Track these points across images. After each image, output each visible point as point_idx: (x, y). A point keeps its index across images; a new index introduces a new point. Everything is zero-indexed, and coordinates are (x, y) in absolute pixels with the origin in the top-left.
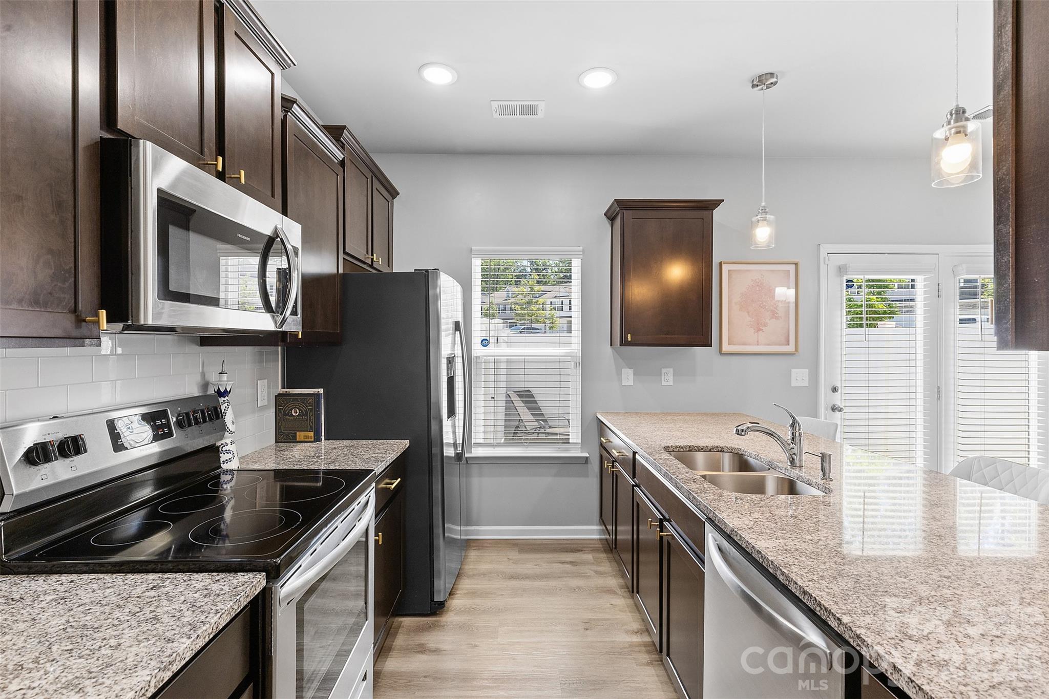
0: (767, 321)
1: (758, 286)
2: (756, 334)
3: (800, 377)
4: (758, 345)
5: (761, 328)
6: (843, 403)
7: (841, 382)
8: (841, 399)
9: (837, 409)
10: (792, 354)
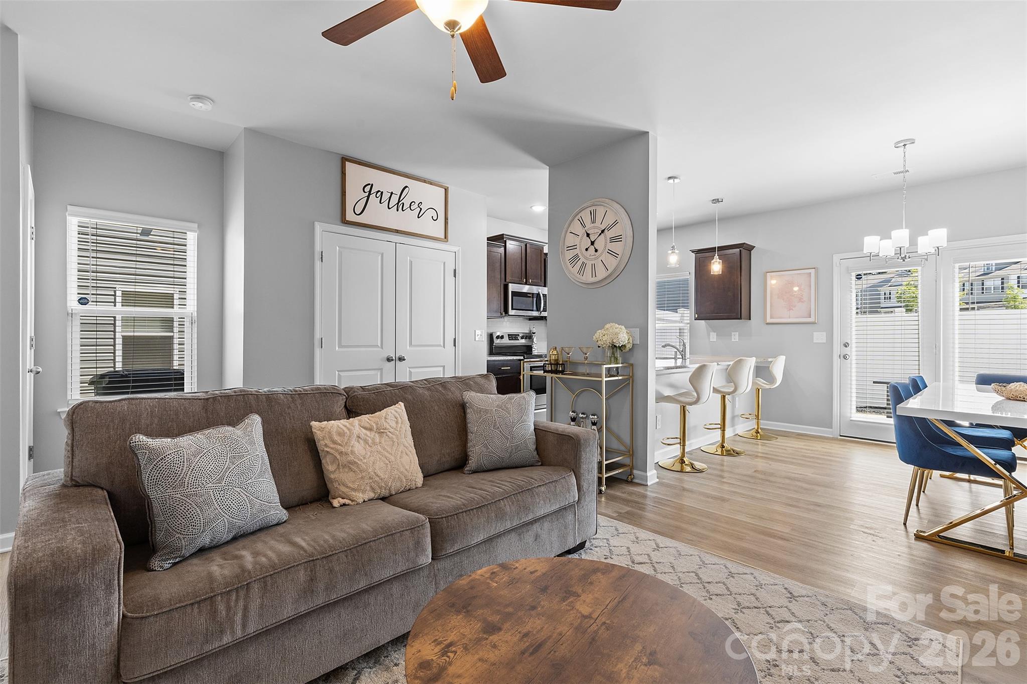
0: (796, 304)
1: (790, 284)
2: (788, 310)
3: (820, 337)
4: (790, 318)
5: (792, 308)
6: (854, 353)
7: (851, 340)
8: (853, 351)
9: (848, 357)
10: (814, 323)
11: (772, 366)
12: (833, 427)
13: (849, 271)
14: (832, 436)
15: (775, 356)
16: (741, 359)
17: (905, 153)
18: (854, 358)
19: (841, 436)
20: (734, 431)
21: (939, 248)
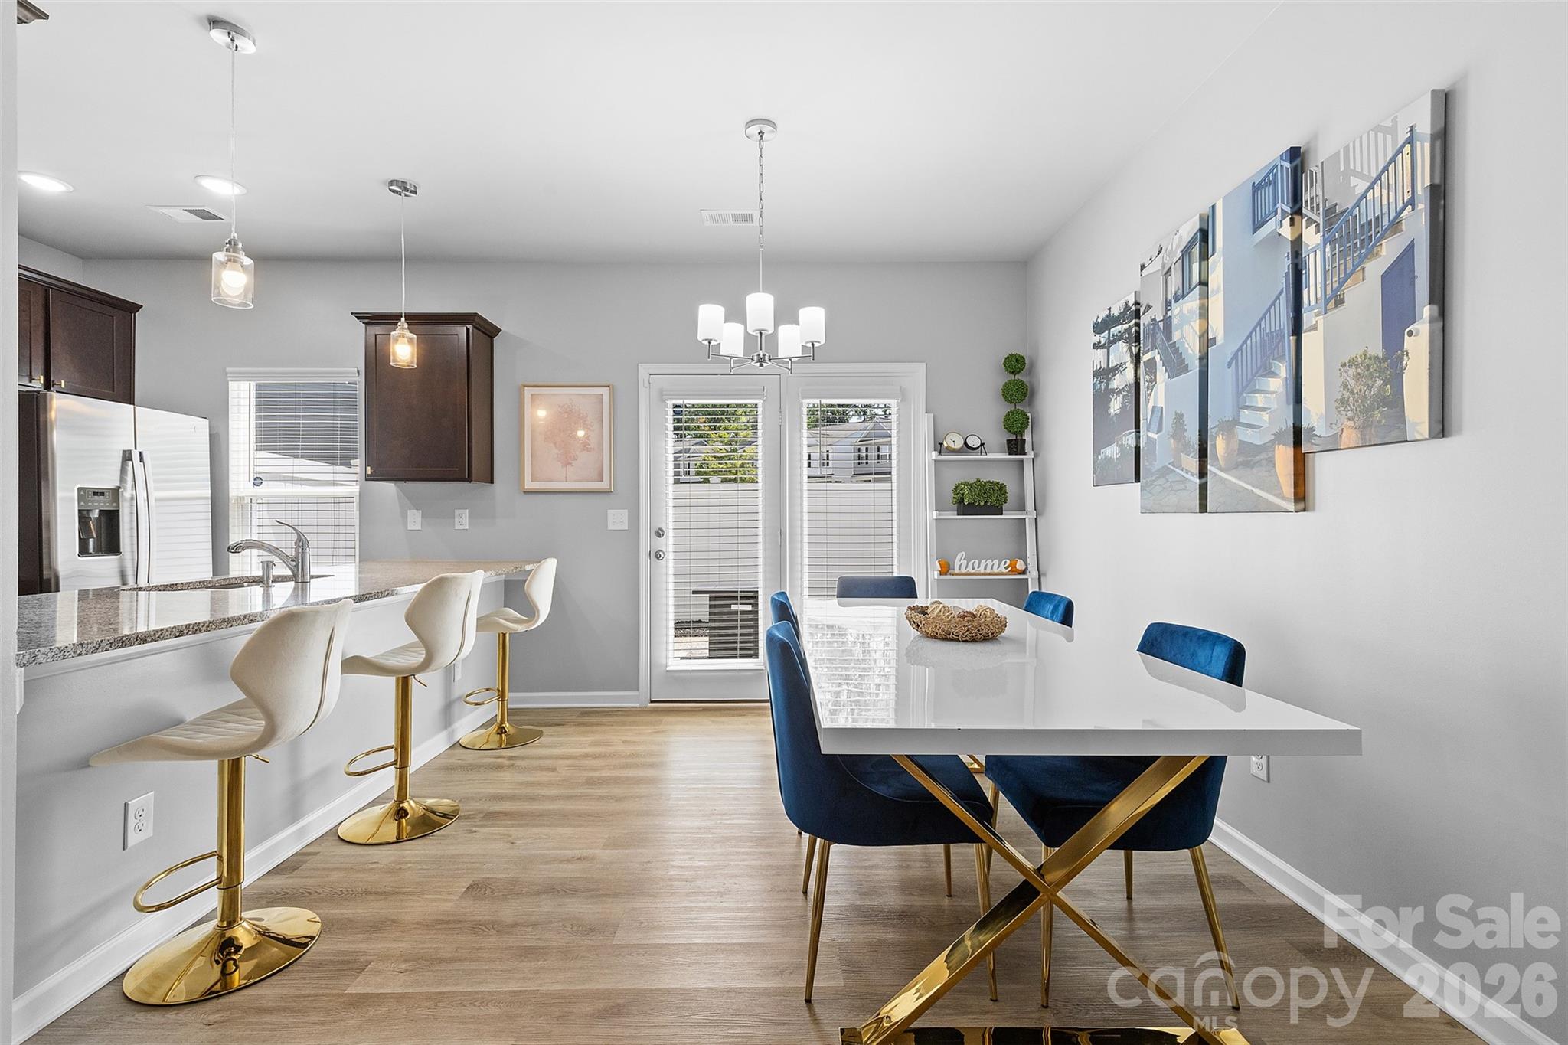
0: (577, 453)
1: (567, 412)
2: (564, 469)
3: (617, 519)
4: (566, 481)
5: (570, 462)
6: (671, 548)
7: (667, 524)
8: (668, 544)
9: (662, 556)
10: (608, 492)
11: (530, 581)
12: (640, 689)
13: (665, 397)
14: (638, 705)
15: (539, 560)
16: (441, 580)
17: (761, 149)
18: (671, 556)
19: (652, 702)
20: (451, 735)
21: (816, 345)
